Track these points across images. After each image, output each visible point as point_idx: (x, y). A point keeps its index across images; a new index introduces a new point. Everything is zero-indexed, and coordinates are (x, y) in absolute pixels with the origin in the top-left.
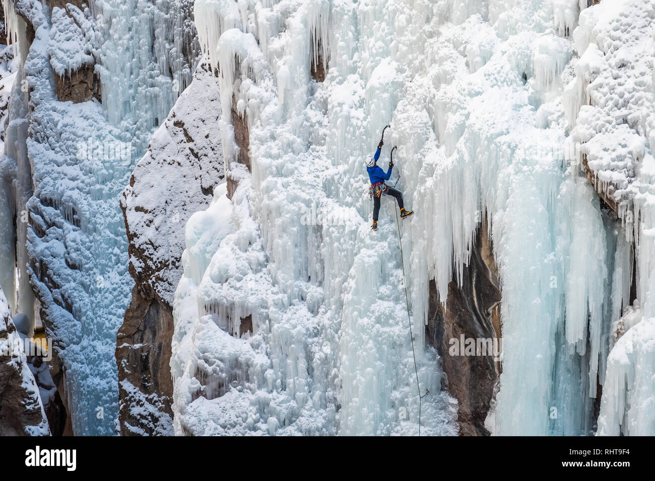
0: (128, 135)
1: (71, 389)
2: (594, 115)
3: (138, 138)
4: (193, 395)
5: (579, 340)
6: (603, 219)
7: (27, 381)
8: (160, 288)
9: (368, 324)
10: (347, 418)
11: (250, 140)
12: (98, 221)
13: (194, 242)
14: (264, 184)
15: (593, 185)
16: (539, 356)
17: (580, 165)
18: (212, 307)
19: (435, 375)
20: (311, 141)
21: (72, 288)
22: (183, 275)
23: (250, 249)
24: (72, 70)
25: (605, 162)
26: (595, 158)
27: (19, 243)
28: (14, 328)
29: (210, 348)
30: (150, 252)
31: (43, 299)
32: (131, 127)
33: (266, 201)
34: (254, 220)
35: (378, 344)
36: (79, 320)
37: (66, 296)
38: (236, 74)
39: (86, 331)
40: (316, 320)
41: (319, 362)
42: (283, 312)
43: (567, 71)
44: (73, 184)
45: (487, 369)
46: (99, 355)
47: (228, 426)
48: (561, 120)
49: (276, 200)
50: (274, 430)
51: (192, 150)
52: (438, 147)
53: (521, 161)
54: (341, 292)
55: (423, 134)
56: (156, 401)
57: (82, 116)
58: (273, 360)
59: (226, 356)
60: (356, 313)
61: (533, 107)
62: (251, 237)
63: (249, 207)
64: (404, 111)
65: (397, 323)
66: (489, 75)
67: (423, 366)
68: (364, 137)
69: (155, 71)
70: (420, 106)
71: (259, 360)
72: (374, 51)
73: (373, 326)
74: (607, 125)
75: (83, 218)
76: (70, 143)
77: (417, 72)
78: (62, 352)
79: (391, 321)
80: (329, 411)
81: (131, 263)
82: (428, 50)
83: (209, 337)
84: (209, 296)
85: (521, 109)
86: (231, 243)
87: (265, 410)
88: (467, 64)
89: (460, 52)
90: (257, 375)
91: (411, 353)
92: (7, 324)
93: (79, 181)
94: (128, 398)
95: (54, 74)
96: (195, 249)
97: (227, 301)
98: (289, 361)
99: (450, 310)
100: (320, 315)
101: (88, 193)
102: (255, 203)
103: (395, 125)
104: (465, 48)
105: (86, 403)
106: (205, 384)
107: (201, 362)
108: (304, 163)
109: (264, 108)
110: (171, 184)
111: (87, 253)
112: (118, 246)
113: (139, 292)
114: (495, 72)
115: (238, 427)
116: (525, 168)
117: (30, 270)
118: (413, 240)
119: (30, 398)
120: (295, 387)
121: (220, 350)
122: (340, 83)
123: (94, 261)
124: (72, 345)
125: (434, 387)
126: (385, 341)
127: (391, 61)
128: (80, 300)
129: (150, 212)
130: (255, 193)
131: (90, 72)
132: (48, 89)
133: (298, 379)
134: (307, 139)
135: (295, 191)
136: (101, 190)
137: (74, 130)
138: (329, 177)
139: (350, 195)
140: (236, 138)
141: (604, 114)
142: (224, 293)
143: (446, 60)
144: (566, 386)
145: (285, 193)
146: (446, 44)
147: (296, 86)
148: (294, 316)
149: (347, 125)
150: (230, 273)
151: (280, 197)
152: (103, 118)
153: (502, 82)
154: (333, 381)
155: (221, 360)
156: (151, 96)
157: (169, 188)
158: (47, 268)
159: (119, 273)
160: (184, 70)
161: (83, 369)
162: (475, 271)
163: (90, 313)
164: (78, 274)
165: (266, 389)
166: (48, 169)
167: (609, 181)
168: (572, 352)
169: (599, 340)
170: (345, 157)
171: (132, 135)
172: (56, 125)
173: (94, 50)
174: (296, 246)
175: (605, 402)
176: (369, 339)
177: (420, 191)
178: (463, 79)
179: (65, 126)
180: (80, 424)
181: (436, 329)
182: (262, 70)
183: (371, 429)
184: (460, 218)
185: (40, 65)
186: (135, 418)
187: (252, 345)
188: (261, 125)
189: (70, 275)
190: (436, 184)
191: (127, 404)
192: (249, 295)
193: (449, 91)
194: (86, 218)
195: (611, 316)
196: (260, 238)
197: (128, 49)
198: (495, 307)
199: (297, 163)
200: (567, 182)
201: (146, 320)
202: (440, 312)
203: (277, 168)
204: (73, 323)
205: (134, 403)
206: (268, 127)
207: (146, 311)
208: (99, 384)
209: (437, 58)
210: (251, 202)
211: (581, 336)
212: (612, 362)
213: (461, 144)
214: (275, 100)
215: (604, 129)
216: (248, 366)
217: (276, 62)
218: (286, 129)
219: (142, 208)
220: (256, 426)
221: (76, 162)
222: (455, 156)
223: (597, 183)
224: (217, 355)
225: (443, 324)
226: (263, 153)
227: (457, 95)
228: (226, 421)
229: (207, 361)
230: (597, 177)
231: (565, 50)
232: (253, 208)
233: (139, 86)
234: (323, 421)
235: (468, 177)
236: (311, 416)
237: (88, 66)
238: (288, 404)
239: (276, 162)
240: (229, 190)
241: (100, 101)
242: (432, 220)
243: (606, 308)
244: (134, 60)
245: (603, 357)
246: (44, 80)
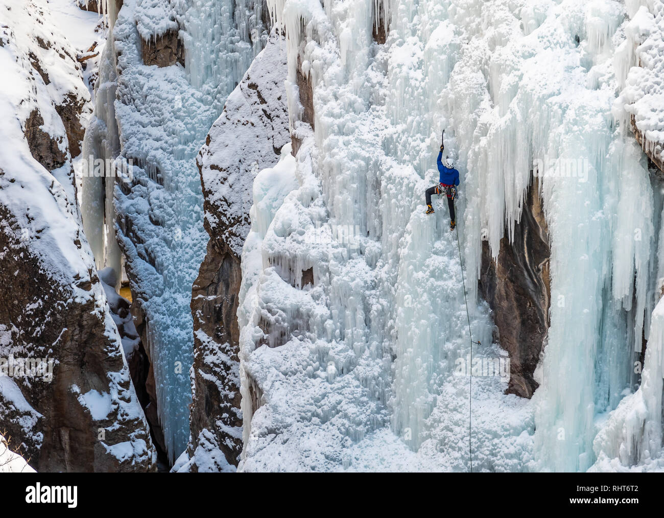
0: (210, 98)
1: (153, 339)
2: (643, 77)
3: (219, 101)
4: (256, 343)
5: (625, 295)
6: (650, 178)
7: (109, 329)
8: (232, 243)
9: (423, 278)
10: (402, 369)
11: (314, 100)
12: (180, 179)
13: (261, 198)
14: (326, 142)
15: (641, 145)
16: (586, 311)
17: (628, 125)
18: (276, 260)
19: (487, 328)
20: (372, 101)
21: (155, 243)
22: (251, 230)
23: (312, 205)
24: (158, 35)
25: (652, 123)
26: (643, 119)
27: (107, 200)
28: (97, 279)
29: (274, 298)
30: (224, 209)
31: (127, 253)
32: (212, 91)
33: (328, 159)
34: (316, 176)
35: (433, 298)
36: (161, 274)
37: (150, 250)
38: (301, 36)
39: (168, 284)
40: (374, 273)
41: (376, 314)
42: (342, 265)
43: (618, 33)
44: (157, 144)
45: (537, 323)
46: (179, 307)
47: (290, 373)
48: (611, 82)
49: (337, 157)
50: (332, 378)
51: (265, 111)
52: (492, 107)
53: (571, 121)
54: (398, 247)
55: (478, 95)
56: (228, 351)
57: (166, 80)
58: (333, 311)
59: (288, 306)
60: (411, 267)
61: (585, 69)
62: (313, 193)
63: (312, 164)
64: (461, 72)
65: (451, 278)
66: (542, 37)
67: (475, 319)
68: (422, 98)
69: (236, 37)
70: (475, 68)
71: (320, 310)
72: (433, 14)
73: (428, 280)
74: (656, 86)
75: (166, 177)
76: (154, 105)
77: (473, 35)
78: (145, 304)
79: (445, 275)
80: (385, 360)
81: (206, 218)
82: (485, 13)
83: (273, 288)
84: (273, 249)
85: (573, 71)
86: (294, 199)
87: (325, 359)
88: (522, 27)
89: (515, 15)
90: (317, 326)
91: (464, 306)
92: (91, 275)
93: (163, 141)
94: (202, 347)
95: (140, 39)
96: (262, 204)
97: (290, 254)
98: (348, 312)
99: (502, 265)
100: (377, 268)
101: (171, 153)
102: (318, 161)
103: (452, 86)
104: (520, 11)
105: (167, 352)
106: (268, 333)
107: (265, 312)
108: (364, 122)
109: (327, 69)
110: (245, 143)
111: (170, 210)
112: (199, 203)
113: (213, 246)
114: (549, 34)
115: (298, 374)
116: (575, 128)
117: (116, 226)
118: (467, 197)
119: (112, 346)
120: (353, 337)
121: (282, 300)
122: (400, 45)
123: (175, 217)
124: (154, 297)
125: (485, 339)
126: (438, 294)
127: (449, 24)
128: (163, 255)
129: (224, 170)
130: (318, 151)
131: (174, 38)
132: (134, 54)
133: (356, 330)
134: (368, 99)
135: (355, 149)
136: (183, 150)
137: (158, 93)
138: (388, 136)
139: (408, 154)
140: (300, 97)
141: (653, 75)
142: (287, 246)
143: (502, 22)
144: (612, 340)
145: (346, 151)
146: (502, 7)
147: (358, 48)
148: (353, 269)
149: (406, 86)
150: (293, 227)
151: (341, 155)
152: (186, 81)
153: (555, 45)
154: (389, 333)
155: (284, 310)
156: (231, 61)
157: (243, 147)
158: (132, 224)
159: (199, 229)
160: (263, 36)
161: (164, 320)
162: (527, 228)
163: (171, 267)
164: (160, 230)
165: (325, 339)
166: (134, 129)
167: (656, 141)
168: (619, 307)
169: (645, 297)
170: (404, 116)
171: (213, 98)
172: (142, 88)
173: (178, 16)
174: (356, 202)
175: (649, 356)
176: (425, 291)
177: (474, 150)
178: (518, 41)
179: (151, 89)
180: (161, 372)
181: (488, 284)
182: (326, 32)
183: (424, 379)
184: (513, 176)
185: (127, 31)
186: (209, 366)
187: (313, 296)
188: (325, 86)
189: (152, 231)
190: (489, 143)
191: (201, 353)
192: (311, 248)
193: (504, 53)
194: (168, 176)
195: (657, 273)
196: (321, 194)
197: (210, 15)
198: (545, 263)
199: (358, 122)
200: (616, 141)
201: (220, 272)
202: (493, 267)
203: (338, 127)
204: (155, 276)
205: (208, 352)
206: (331, 87)
207: (220, 265)
208: (179, 334)
209: (493, 21)
210: (314, 159)
211: (627, 292)
212: (656, 317)
213: (514, 104)
214: (338, 61)
215: (652, 90)
216: (309, 316)
217: (340, 24)
218: (348, 89)
219: (217, 166)
220: (316, 374)
221: (160, 123)
222: (508, 116)
223: (645, 143)
224: (279, 305)
225: (495, 279)
226: (325, 112)
227: (512, 57)
228: (287, 369)
229: (270, 311)
230: (645, 137)
231: (617, 13)
232: (316, 165)
233: (220, 51)
234: (380, 370)
235: (520, 136)
236: (368, 365)
237: (173, 31)
238: (347, 353)
239: (337, 121)
240: (293, 148)
241: (183, 65)
242: (485, 178)
243: (652, 265)
244: (215, 26)
245: (649, 313)
246: (131, 45)
